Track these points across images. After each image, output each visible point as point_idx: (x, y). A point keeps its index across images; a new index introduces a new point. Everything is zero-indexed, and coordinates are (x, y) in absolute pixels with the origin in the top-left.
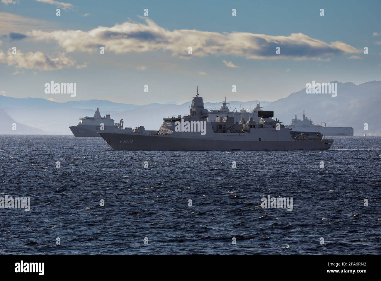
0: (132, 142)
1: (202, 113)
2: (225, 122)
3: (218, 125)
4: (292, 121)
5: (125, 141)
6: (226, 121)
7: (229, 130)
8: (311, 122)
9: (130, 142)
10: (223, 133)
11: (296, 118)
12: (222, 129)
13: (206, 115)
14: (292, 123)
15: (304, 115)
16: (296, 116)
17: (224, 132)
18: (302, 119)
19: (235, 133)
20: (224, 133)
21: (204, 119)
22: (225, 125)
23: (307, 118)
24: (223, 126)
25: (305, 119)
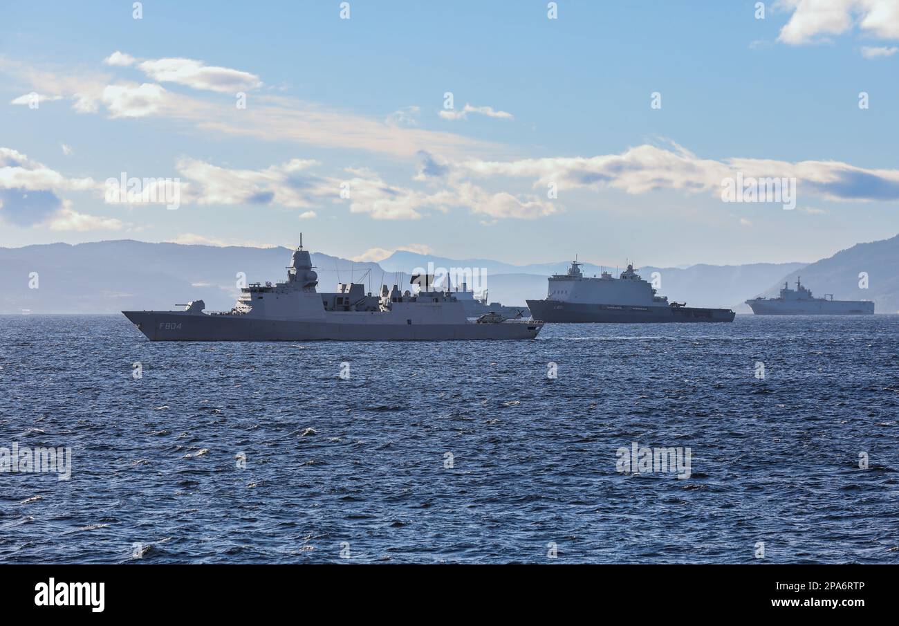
0: (179, 327)
1: (306, 279)
2: (348, 292)
3: (335, 298)
4: (781, 292)
5: (168, 326)
6: (350, 291)
7: (354, 307)
8: (810, 293)
9: (177, 327)
10: (345, 311)
11: (787, 287)
12: (342, 304)
13: (312, 282)
14: (781, 295)
15: (799, 283)
16: (786, 284)
17: (347, 309)
18: (796, 289)
19: (366, 310)
20: (348, 311)
21: (311, 288)
22: (347, 298)
23: (803, 288)
24: (345, 300)
25: (801, 289)
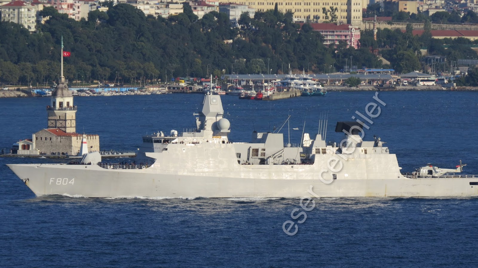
0: (72, 182)
3: (249, 149)
5: (59, 180)
7: (270, 160)
9: (70, 183)
12: (259, 156)
17: (263, 162)
20: (264, 164)
22: (263, 150)
24: (260, 152)
